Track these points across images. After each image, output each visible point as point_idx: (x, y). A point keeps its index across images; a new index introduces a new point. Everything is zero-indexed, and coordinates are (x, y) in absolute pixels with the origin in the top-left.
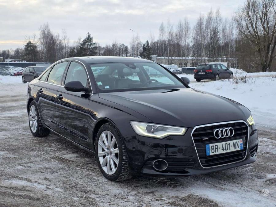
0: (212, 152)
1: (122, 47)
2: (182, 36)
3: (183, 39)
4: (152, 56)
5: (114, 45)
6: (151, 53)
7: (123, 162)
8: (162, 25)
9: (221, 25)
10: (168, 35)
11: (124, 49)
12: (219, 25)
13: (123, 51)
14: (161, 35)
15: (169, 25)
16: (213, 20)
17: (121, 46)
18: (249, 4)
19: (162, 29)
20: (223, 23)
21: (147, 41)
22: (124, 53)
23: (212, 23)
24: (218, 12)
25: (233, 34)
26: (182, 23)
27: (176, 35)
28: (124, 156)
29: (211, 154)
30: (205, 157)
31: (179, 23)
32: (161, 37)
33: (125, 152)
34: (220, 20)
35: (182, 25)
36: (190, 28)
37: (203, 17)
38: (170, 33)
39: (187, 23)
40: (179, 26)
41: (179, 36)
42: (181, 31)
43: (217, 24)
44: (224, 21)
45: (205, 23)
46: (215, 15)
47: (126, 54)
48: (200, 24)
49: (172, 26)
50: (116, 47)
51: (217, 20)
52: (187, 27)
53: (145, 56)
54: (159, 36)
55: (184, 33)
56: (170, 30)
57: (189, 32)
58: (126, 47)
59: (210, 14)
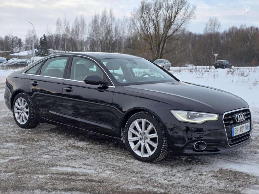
0: (235, 134)
1: (15, 40)
2: (79, 32)
3: (80, 34)
4: (49, 49)
5: (6, 37)
6: (48, 47)
7: (163, 145)
8: (59, 20)
9: (115, 24)
10: (65, 30)
11: (17, 42)
12: (112, 24)
13: (16, 44)
14: (57, 29)
15: (66, 20)
16: (107, 19)
17: (14, 38)
18: (143, 7)
19: (58, 23)
20: (116, 22)
21: (44, 35)
22: (18, 45)
23: (107, 21)
24: (111, 11)
25: (125, 32)
26: (78, 20)
27: (73, 31)
28: (164, 140)
29: (235, 135)
30: (231, 138)
31: (75, 20)
32: (58, 32)
33: (165, 136)
34: (114, 19)
35: (79, 22)
36: (86, 25)
37: (98, 15)
38: (66, 28)
39: (83, 20)
40: (75, 23)
41: (76, 32)
42: (77, 27)
43: (111, 22)
44: (116, 20)
45: (100, 21)
46: (109, 14)
47: (20, 47)
48: (95, 22)
49: (68, 22)
50: (8, 39)
51: (111, 19)
52: (83, 24)
53: (42, 49)
54: (56, 30)
55: (81, 29)
56: (66, 25)
57: (85, 28)
58: (20, 40)
59: (104, 12)
